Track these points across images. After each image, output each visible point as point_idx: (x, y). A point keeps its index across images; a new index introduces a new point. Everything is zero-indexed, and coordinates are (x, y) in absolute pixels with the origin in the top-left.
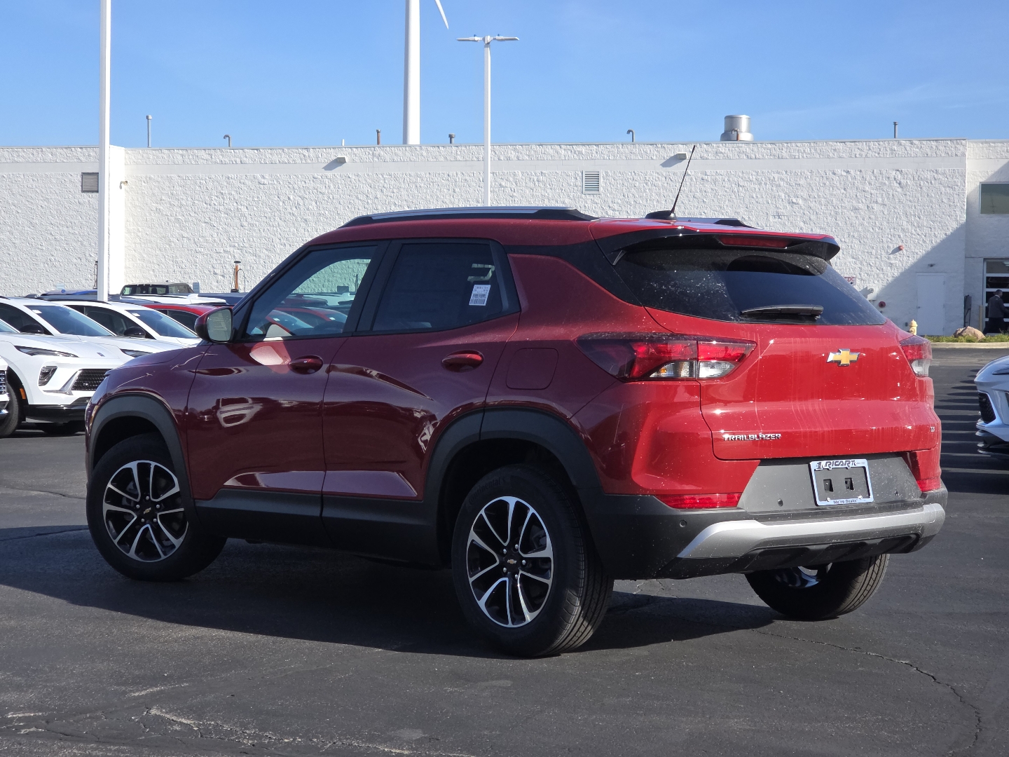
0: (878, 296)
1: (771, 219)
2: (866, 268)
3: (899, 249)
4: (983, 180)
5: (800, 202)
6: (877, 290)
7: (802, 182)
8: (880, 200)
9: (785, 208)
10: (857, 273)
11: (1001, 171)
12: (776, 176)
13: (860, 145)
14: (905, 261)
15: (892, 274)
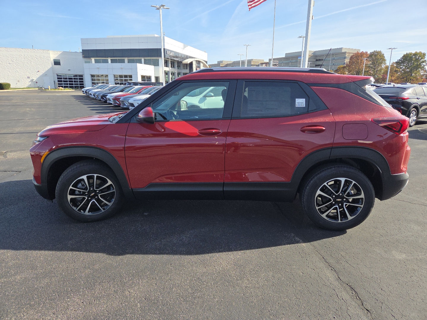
0: (35, 81)
1: (8, 64)
2: (32, 75)
3: (39, 71)
4: (54, 58)
5: (14, 61)
6: (35, 80)
7: (14, 57)
8: (33, 61)
9: (11, 62)
10: (30, 76)
11: (56, 57)
12: (8, 55)
13: (26, 50)
14: (40, 74)
15: (38, 76)
